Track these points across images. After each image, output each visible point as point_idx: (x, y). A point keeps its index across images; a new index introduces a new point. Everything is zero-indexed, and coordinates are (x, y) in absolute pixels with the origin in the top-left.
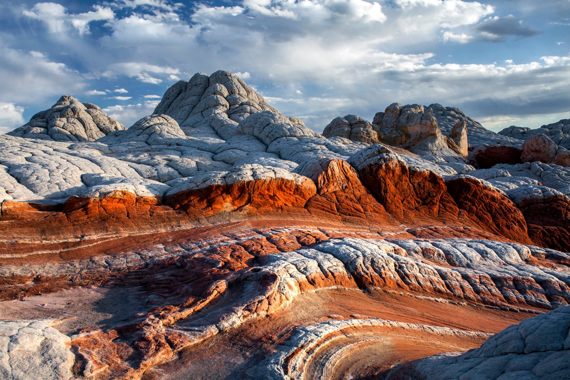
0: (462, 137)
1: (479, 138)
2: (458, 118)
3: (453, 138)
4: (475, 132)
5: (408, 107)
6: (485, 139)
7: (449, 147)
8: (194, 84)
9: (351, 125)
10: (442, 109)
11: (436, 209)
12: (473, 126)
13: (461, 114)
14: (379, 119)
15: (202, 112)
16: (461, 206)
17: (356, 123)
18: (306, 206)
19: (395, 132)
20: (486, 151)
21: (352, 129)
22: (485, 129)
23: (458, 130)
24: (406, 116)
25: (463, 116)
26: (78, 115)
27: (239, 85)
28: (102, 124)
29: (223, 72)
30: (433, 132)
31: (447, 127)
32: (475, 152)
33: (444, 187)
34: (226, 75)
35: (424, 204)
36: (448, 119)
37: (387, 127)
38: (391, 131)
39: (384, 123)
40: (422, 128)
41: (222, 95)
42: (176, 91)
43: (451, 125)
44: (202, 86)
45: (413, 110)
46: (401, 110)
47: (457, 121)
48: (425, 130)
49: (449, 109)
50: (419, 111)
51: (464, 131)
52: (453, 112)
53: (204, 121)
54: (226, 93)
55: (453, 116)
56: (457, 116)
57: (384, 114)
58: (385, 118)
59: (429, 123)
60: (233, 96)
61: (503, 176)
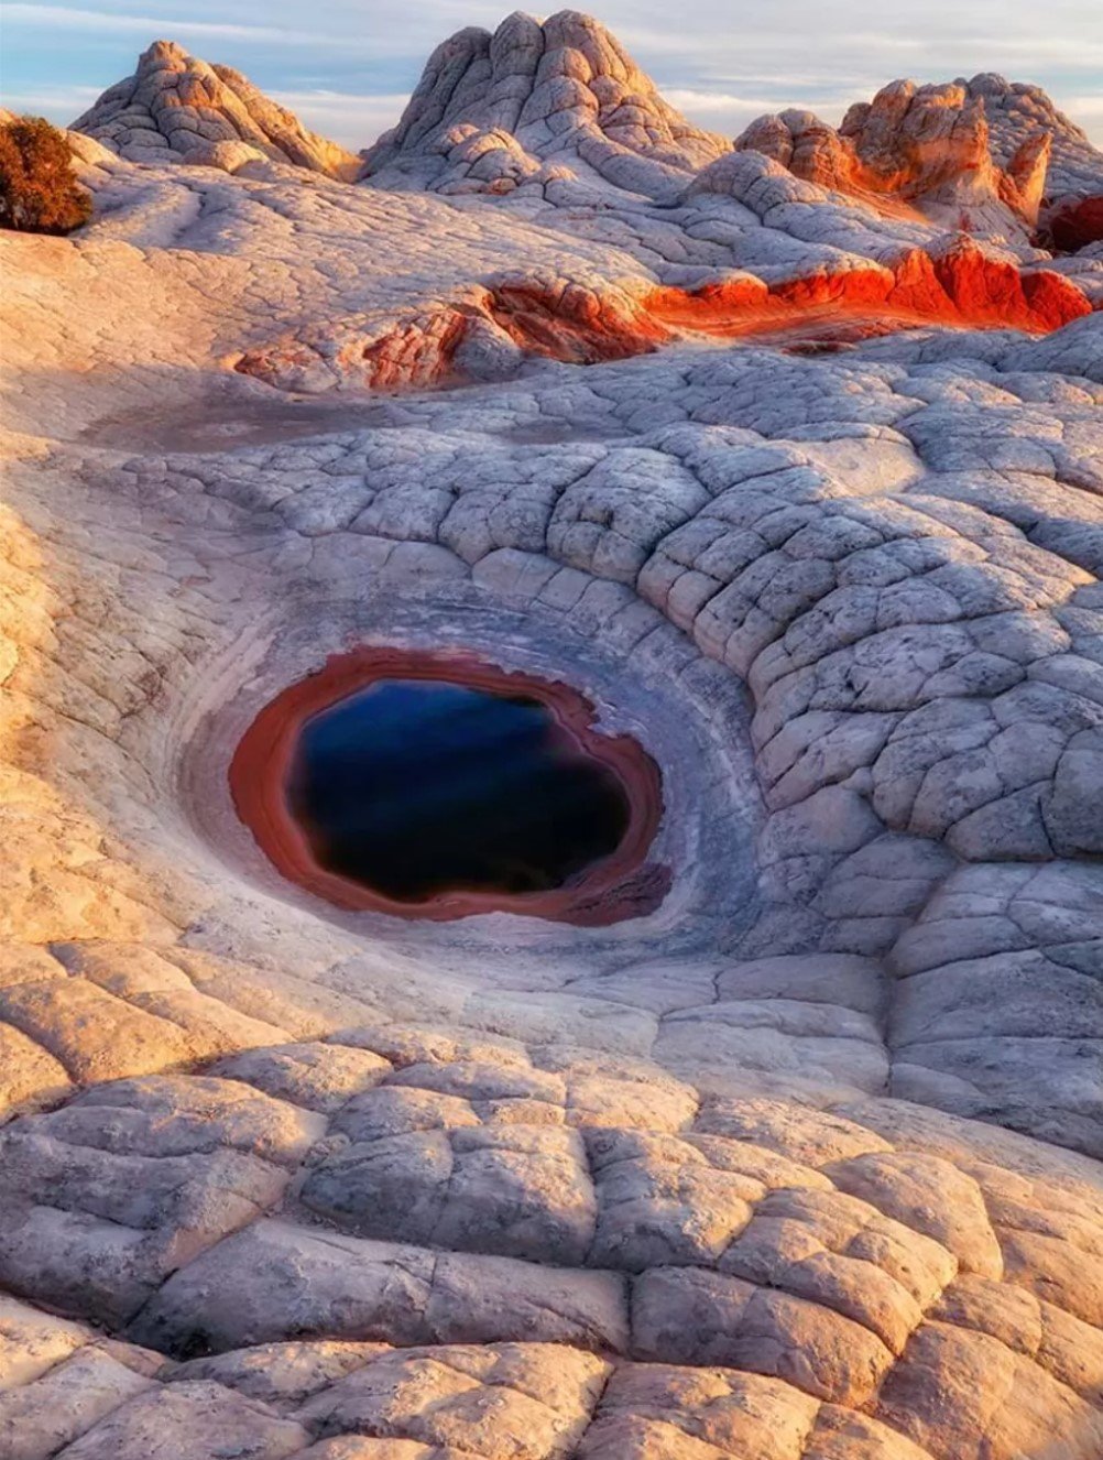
0: (1034, 174)
1: (1072, 171)
2: (1035, 116)
3: (1014, 175)
4: (1068, 157)
5: (930, 90)
6: (1084, 177)
7: (1001, 197)
8: (514, 43)
9: (794, 138)
10: (1000, 90)
11: (1005, 307)
12: (1065, 139)
13: (1043, 104)
14: (859, 122)
15: (546, 118)
16: (1031, 304)
17: (806, 134)
18: (887, 299)
19: (888, 157)
20: (1079, 208)
21: (795, 148)
22: (1089, 150)
23: (1028, 157)
24: (921, 116)
25: (1049, 109)
26: (220, 100)
27: (613, 55)
28: (270, 125)
29: (577, 16)
30: (974, 161)
31: (1004, 141)
32: (1055, 210)
33: (1019, 283)
34: (583, 26)
35: (994, 302)
36: (1012, 119)
37: (872, 144)
38: (882, 154)
39: (866, 132)
40: (951, 147)
41: (580, 77)
42: (461, 55)
43: (1016, 139)
44: (531, 49)
45: (939, 100)
46: (911, 101)
47: (1031, 124)
48: (957, 153)
49: (1020, 90)
50: (953, 103)
51: (1042, 159)
52: (1025, 100)
53: (559, 141)
54: (587, 74)
55: (1025, 111)
56: (1034, 109)
57: (870, 108)
58: (870, 120)
59: (969, 135)
60: (601, 78)
61: (1092, 270)
